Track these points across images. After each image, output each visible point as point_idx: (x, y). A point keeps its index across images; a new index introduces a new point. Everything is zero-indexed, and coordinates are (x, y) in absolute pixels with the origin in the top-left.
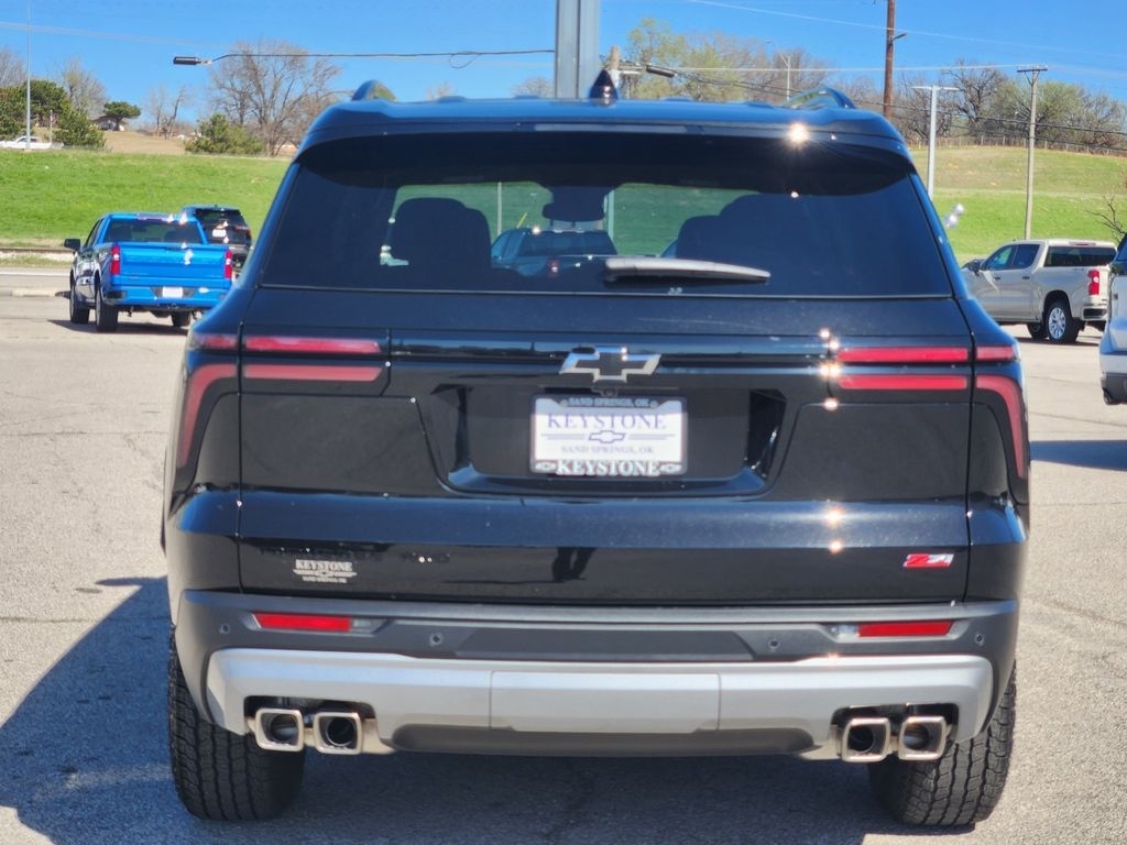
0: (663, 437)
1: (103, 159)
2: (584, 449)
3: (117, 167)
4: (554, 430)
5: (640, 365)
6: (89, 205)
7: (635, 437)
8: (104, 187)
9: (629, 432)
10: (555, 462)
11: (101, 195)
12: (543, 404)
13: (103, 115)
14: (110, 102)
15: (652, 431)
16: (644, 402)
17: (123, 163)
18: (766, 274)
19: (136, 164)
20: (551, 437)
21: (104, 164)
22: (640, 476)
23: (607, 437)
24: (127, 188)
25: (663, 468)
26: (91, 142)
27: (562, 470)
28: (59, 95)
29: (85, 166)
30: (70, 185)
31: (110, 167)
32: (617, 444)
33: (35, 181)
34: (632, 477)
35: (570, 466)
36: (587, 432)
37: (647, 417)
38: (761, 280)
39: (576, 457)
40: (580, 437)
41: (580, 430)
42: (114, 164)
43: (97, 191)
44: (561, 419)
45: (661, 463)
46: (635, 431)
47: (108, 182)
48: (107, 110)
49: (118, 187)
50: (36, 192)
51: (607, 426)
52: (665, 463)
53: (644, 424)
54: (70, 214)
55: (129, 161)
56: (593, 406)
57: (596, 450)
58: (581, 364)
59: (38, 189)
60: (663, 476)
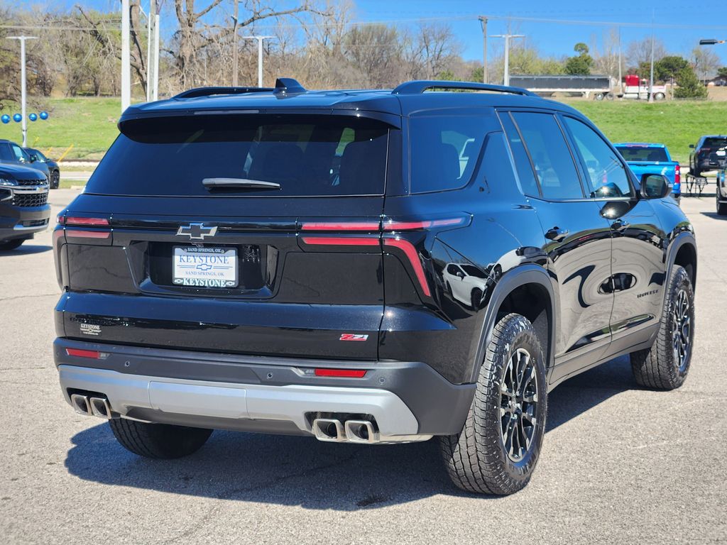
0: (227, 268)
1: (699, 105)
2: (195, 273)
3: (707, 110)
4: (183, 263)
5: (208, 231)
6: (687, 136)
7: (215, 268)
8: (697, 124)
9: (213, 265)
10: (182, 279)
11: (696, 129)
12: (178, 250)
13: (718, 76)
14: (722, 68)
15: (223, 265)
16: (219, 250)
17: (712, 108)
18: (279, 185)
19: (719, 108)
20: (181, 267)
21: (699, 108)
22: (218, 287)
23: (204, 267)
24: (713, 124)
25: (227, 283)
26: (698, 95)
27: (186, 283)
28: (684, 65)
29: (686, 110)
30: (676, 123)
31: (703, 110)
32: (209, 271)
33: (654, 121)
34: (214, 287)
35: (189, 281)
36: (196, 264)
37: (221, 258)
38: (276, 188)
39: (191, 277)
40: (193, 267)
41: (193, 264)
42: (706, 109)
43: (693, 127)
44: (185, 258)
45: (227, 281)
46: (216, 264)
47: (700, 121)
48: (720, 73)
49: (706, 123)
50: (653, 129)
51: (204, 262)
52: (228, 281)
53: (219, 261)
54: (674, 142)
55: (716, 107)
56: (198, 252)
57: (200, 274)
58: (184, 231)
59: (655, 127)
60: (227, 288)
